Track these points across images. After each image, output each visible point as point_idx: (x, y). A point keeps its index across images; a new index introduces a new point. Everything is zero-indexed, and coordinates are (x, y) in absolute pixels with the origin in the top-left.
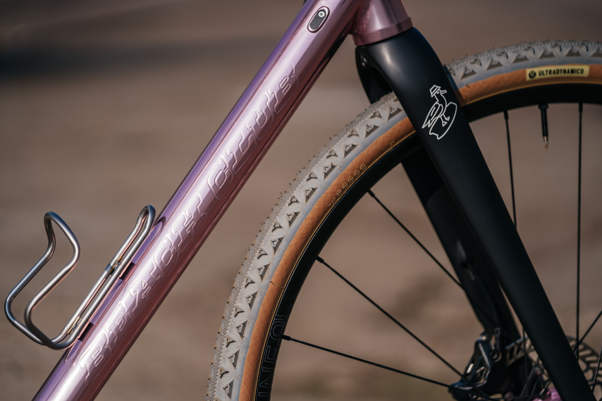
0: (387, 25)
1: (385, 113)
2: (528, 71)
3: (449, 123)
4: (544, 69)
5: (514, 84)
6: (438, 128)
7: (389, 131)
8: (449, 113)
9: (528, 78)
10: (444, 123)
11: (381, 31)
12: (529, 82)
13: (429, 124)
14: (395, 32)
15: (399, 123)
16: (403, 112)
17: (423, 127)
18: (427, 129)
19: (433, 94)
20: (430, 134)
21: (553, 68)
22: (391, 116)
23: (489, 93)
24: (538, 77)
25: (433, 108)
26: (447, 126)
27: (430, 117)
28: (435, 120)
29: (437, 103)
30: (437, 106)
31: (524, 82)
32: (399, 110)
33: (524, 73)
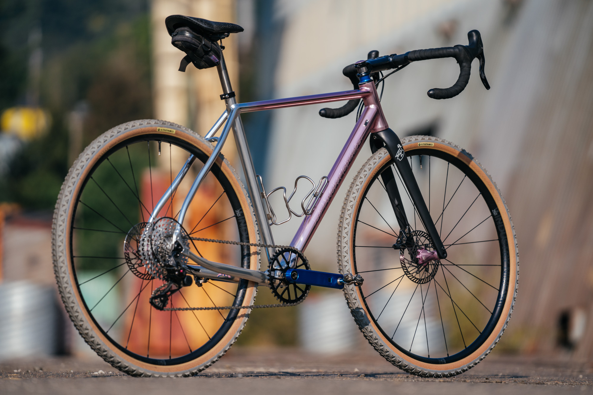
0: (382, 126)
1: (383, 153)
2: (419, 143)
3: (403, 156)
4: (423, 143)
5: (415, 147)
6: (400, 157)
7: (385, 158)
8: (402, 153)
9: (418, 146)
10: (401, 156)
11: (381, 128)
12: (419, 147)
13: (397, 156)
14: (385, 129)
15: (387, 156)
16: (388, 153)
17: (396, 157)
18: (397, 157)
19: (398, 147)
20: (398, 159)
21: (425, 143)
22: (385, 154)
23: (409, 149)
24: (421, 145)
25: (398, 151)
26: (402, 157)
27: (398, 154)
28: (399, 155)
29: (399, 149)
30: (399, 150)
31: (417, 147)
32: (387, 152)
33: (417, 144)
